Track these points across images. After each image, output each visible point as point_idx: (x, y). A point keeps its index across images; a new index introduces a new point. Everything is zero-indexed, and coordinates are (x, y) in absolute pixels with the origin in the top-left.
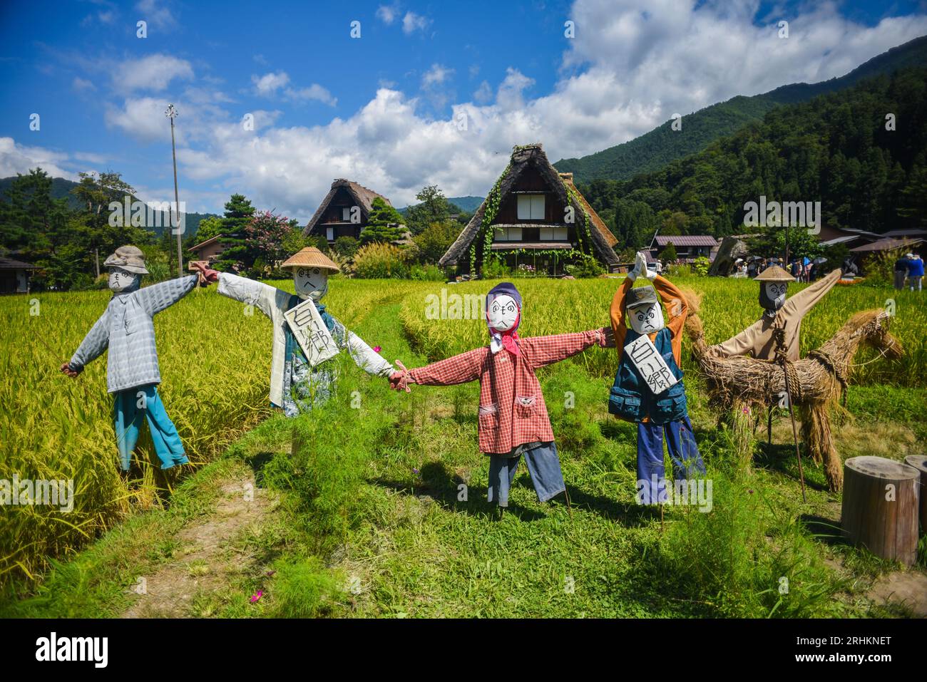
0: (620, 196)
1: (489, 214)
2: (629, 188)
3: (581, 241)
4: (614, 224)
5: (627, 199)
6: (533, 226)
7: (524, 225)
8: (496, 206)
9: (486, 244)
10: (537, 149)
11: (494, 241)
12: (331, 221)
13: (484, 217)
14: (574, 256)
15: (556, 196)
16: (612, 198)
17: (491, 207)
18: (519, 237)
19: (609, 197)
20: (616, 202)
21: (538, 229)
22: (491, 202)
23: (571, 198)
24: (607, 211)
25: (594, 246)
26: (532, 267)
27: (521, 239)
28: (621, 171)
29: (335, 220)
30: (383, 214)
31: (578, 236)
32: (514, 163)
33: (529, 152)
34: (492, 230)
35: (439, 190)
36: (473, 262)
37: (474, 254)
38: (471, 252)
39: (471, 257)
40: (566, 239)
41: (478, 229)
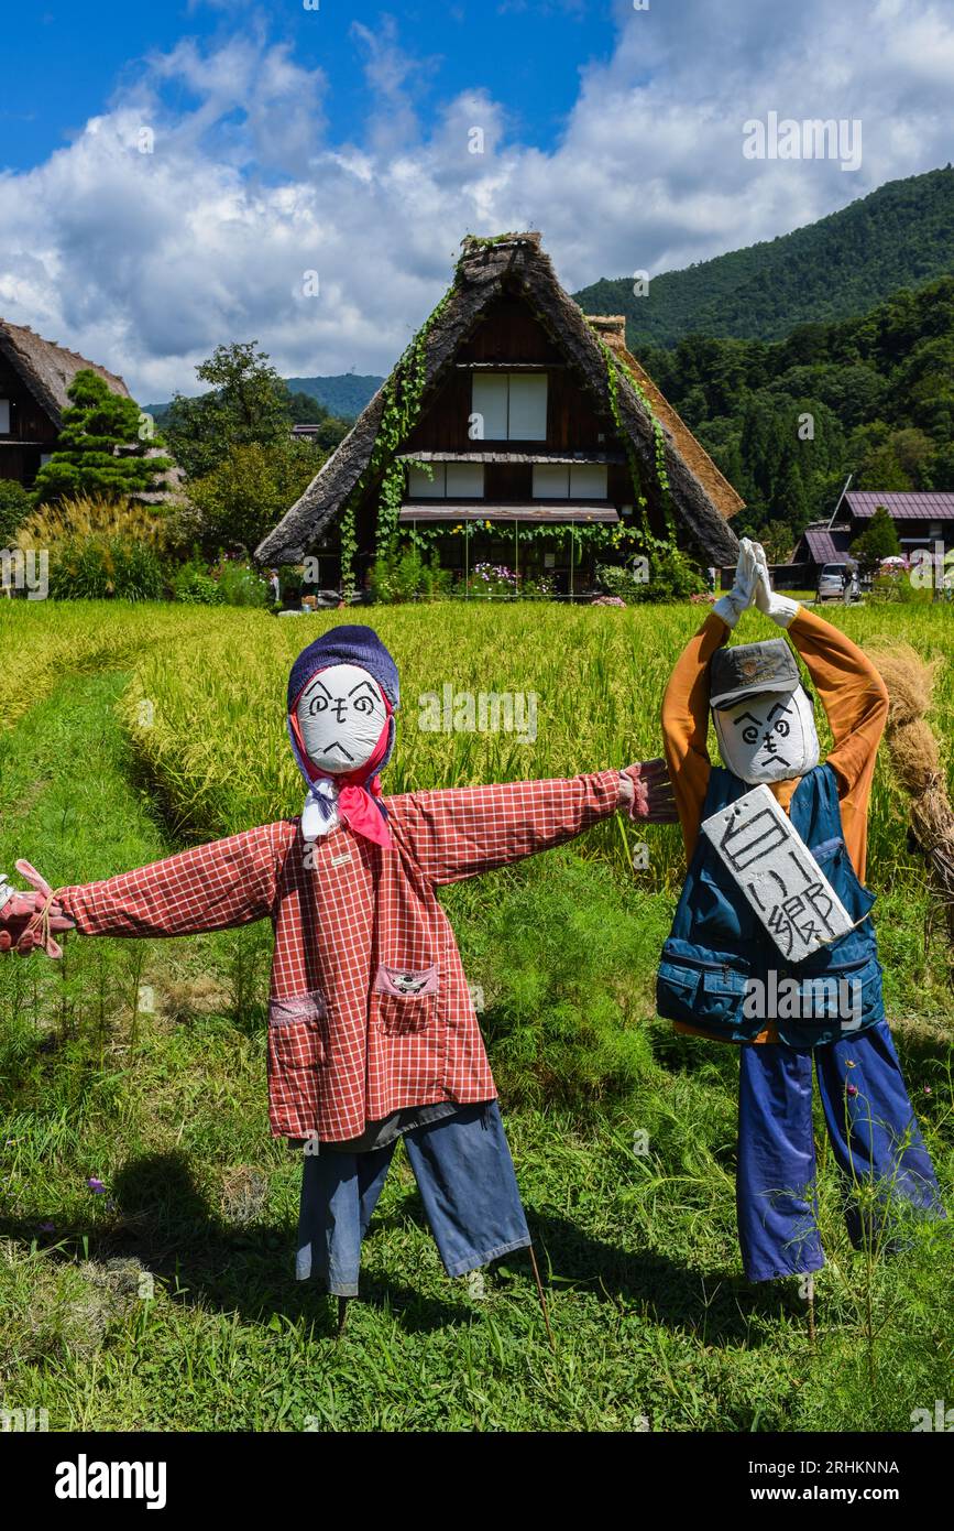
0: (754, 384)
1: (394, 423)
2: (780, 363)
3: (643, 501)
4: (738, 458)
5: (773, 391)
6: (513, 458)
7: (489, 457)
8: (413, 402)
9: (386, 506)
10: (527, 248)
11: (407, 499)
13: (381, 433)
14: (624, 541)
15: (577, 377)
16: (734, 387)
17: (399, 404)
18: (477, 489)
19: (726, 385)
20: (745, 398)
21: (529, 467)
22: (400, 391)
23: (618, 385)
24: (720, 422)
25: (678, 517)
26: (512, 571)
27: (480, 493)
28: (760, 315)
30: (102, 418)
31: (637, 487)
32: (464, 283)
33: (506, 255)
34: (400, 467)
35: (261, 356)
36: (348, 555)
37: (352, 533)
38: (344, 528)
39: (344, 542)
40: (603, 495)
41: (364, 463)
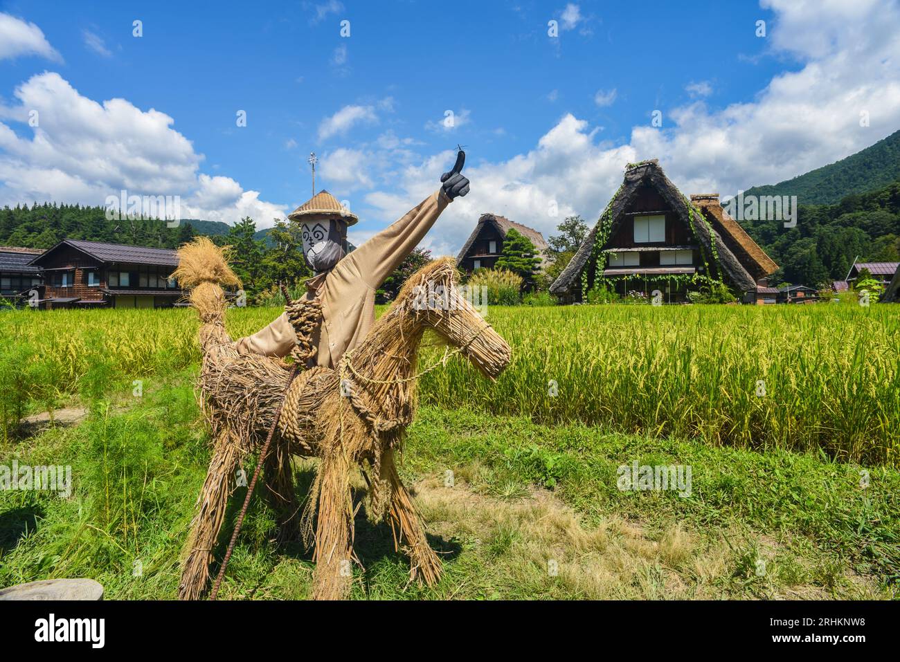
0: (823, 223)
1: (600, 238)
2: (836, 213)
3: (707, 264)
4: (815, 255)
5: (833, 225)
6: (650, 249)
7: (640, 249)
8: (608, 229)
9: (598, 270)
10: (652, 166)
11: (607, 266)
12: (479, 254)
13: (596, 242)
14: (698, 281)
15: (677, 216)
16: (813, 225)
17: (602, 230)
18: (637, 262)
19: (809, 224)
20: (818, 229)
21: (659, 252)
22: (603, 225)
23: (693, 217)
24: (806, 240)
25: (723, 271)
26: (644, 293)
27: (638, 264)
28: (829, 195)
29: (482, 253)
30: (516, 244)
31: (704, 258)
32: (628, 182)
33: (644, 169)
34: (604, 255)
35: (582, 221)
36: (584, 289)
37: (586, 280)
38: (582, 279)
39: (583, 284)
40: (691, 263)
41: (590, 253)
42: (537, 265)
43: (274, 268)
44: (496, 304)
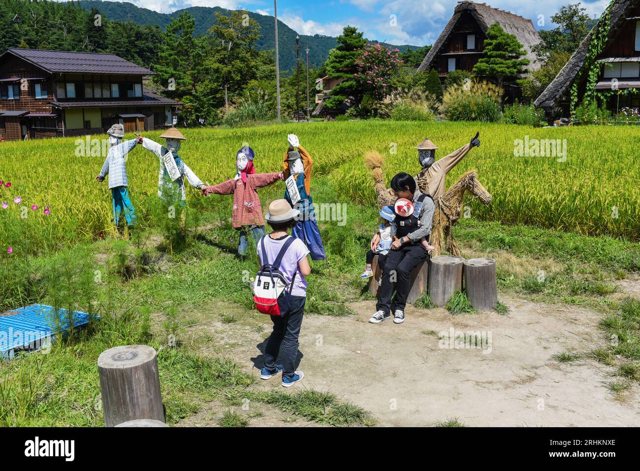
1: (594, 46)
8: (604, 36)
9: (590, 82)
11: (600, 79)
12: (454, 51)
13: (589, 51)
17: (597, 38)
18: (636, 74)
27: (637, 76)
29: (458, 50)
30: (500, 44)
34: (598, 65)
35: (582, 10)
36: (573, 103)
37: (576, 94)
38: (572, 92)
39: (572, 98)
41: (581, 64)
42: (524, 68)
43: (217, 71)
44: (474, 119)
